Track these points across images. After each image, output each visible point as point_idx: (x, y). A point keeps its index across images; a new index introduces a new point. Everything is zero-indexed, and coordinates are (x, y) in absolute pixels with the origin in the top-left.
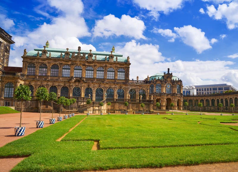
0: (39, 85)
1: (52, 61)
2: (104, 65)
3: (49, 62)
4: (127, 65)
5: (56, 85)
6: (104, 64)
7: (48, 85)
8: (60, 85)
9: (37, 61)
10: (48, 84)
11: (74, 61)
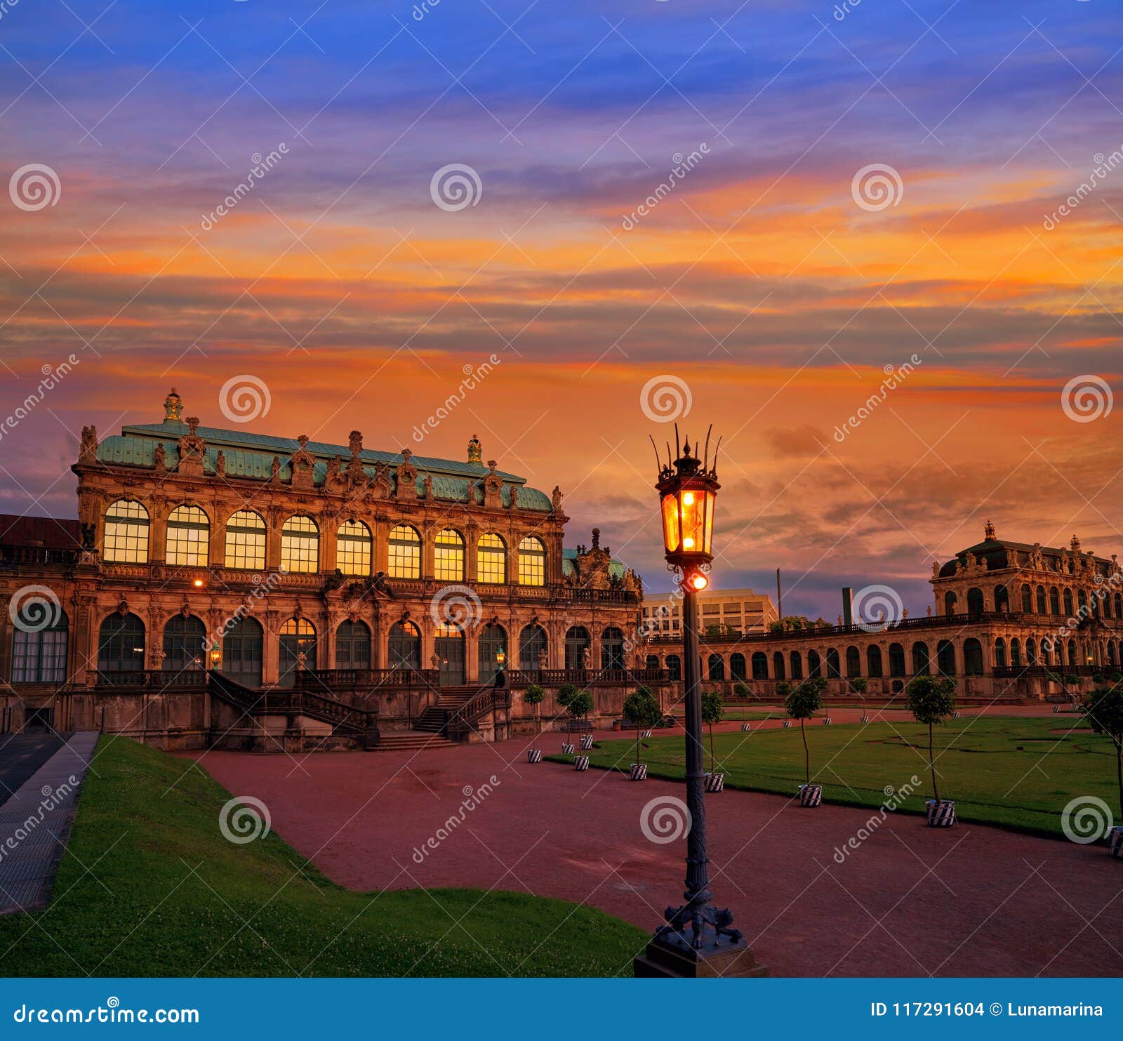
0: (169, 612)
1: (232, 493)
2: (467, 523)
3: (218, 498)
4: (554, 525)
5: (258, 614)
6: (466, 517)
7: (220, 611)
8: (277, 612)
9: (159, 492)
10: (218, 607)
11: (339, 499)
